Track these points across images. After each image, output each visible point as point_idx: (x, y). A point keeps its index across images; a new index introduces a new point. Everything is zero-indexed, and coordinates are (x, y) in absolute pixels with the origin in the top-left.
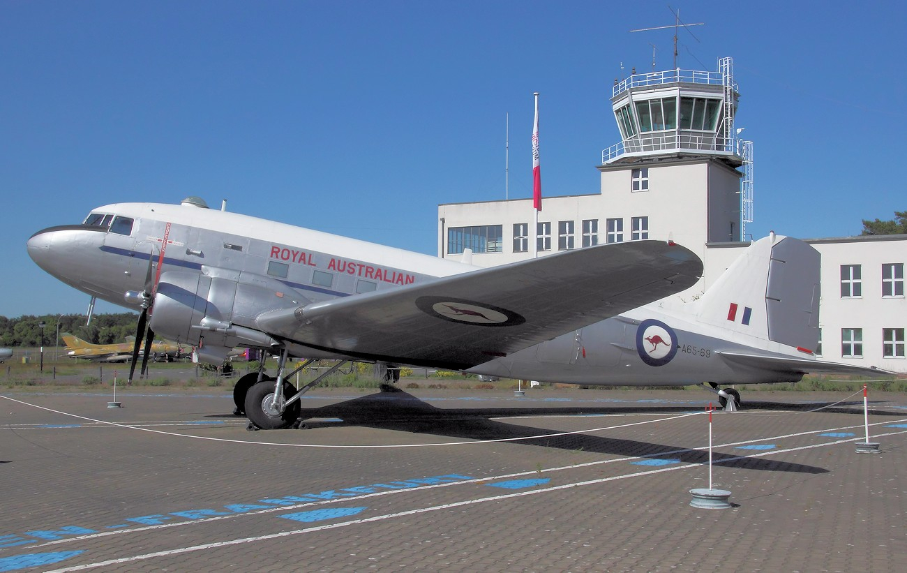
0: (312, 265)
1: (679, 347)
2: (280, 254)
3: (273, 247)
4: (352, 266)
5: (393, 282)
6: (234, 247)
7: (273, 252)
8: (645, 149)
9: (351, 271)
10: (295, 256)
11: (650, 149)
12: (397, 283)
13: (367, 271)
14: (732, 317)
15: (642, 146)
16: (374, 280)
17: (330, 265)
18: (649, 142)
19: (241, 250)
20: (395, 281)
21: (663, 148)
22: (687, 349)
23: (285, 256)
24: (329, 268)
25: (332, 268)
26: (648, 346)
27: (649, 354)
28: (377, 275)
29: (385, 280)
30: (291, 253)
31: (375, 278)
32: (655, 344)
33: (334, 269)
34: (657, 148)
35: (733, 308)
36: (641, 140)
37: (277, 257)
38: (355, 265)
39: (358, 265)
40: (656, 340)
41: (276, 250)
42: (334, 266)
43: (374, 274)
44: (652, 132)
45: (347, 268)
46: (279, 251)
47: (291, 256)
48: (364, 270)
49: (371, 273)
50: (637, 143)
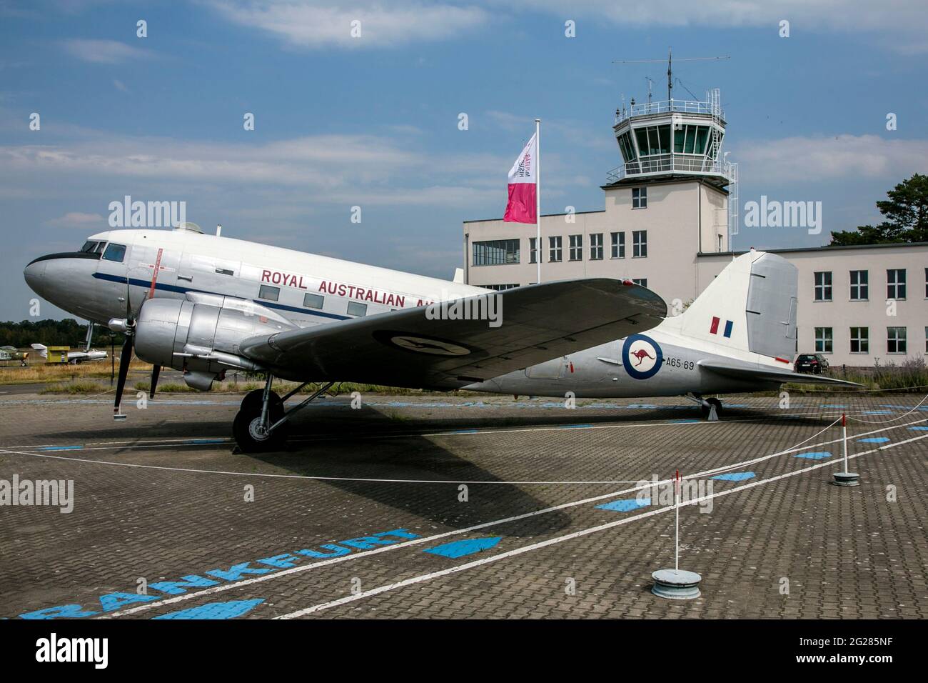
0: (303, 287)
1: (664, 360)
2: (271, 278)
3: (265, 271)
4: (343, 288)
5: (384, 303)
6: (225, 272)
7: (264, 275)
8: (644, 171)
9: (342, 292)
10: (286, 279)
11: (648, 170)
12: (388, 303)
13: (358, 293)
14: (714, 330)
15: (641, 168)
16: (363, 302)
17: (321, 287)
18: (647, 164)
19: (232, 275)
20: (386, 302)
21: (660, 170)
22: (671, 362)
23: (276, 280)
24: (320, 290)
25: (323, 290)
26: (633, 360)
27: (635, 367)
28: (367, 297)
29: (376, 301)
30: (282, 277)
31: (366, 299)
32: (640, 358)
33: (325, 291)
34: (654, 170)
35: (716, 321)
36: (640, 163)
37: (268, 281)
38: (346, 287)
39: (349, 287)
40: (642, 354)
41: (267, 274)
42: (325, 288)
43: (364, 296)
44: (650, 156)
45: (338, 290)
46: (270, 275)
47: (282, 279)
48: (355, 291)
49: (361, 294)
50: (637, 165)
